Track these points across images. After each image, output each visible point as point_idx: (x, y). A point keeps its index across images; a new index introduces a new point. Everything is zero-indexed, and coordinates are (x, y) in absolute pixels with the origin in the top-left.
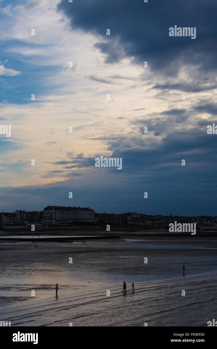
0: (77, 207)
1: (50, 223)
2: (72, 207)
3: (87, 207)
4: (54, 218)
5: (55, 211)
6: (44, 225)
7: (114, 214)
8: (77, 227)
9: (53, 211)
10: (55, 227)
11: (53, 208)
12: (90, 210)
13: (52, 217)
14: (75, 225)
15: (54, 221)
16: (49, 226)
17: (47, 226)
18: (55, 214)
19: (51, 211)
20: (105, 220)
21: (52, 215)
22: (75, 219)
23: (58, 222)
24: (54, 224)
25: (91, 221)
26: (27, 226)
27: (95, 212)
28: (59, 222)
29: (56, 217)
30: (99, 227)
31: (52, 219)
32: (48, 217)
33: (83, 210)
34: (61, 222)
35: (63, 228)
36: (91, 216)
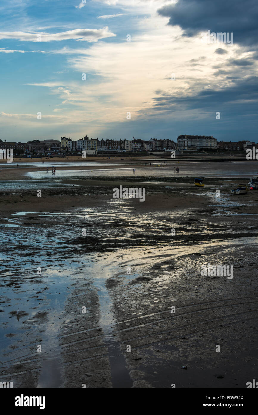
0: (202, 136)
1: (183, 150)
2: (199, 136)
3: (210, 136)
4: (186, 145)
5: (187, 139)
6: (179, 151)
7: (231, 142)
8: (206, 153)
9: (185, 139)
10: (189, 153)
11: (186, 137)
12: (213, 138)
13: (185, 144)
14: (204, 152)
15: (186, 148)
16: (184, 152)
17: (183, 152)
18: (187, 142)
19: (184, 139)
20: (224, 147)
21: (185, 142)
22: (201, 146)
23: (189, 149)
24: (187, 150)
25: (214, 148)
26: (166, 152)
27: (217, 141)
28: (191, 149)
29: (188, 145)
30: (223, 153)
31: (185, 146)
32: (182, 144)
33: (208, 138)
34: (192, 149)
35: (194, 154)
36: (214, 144)
